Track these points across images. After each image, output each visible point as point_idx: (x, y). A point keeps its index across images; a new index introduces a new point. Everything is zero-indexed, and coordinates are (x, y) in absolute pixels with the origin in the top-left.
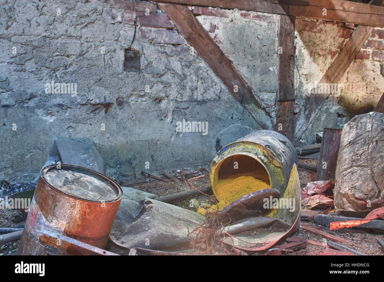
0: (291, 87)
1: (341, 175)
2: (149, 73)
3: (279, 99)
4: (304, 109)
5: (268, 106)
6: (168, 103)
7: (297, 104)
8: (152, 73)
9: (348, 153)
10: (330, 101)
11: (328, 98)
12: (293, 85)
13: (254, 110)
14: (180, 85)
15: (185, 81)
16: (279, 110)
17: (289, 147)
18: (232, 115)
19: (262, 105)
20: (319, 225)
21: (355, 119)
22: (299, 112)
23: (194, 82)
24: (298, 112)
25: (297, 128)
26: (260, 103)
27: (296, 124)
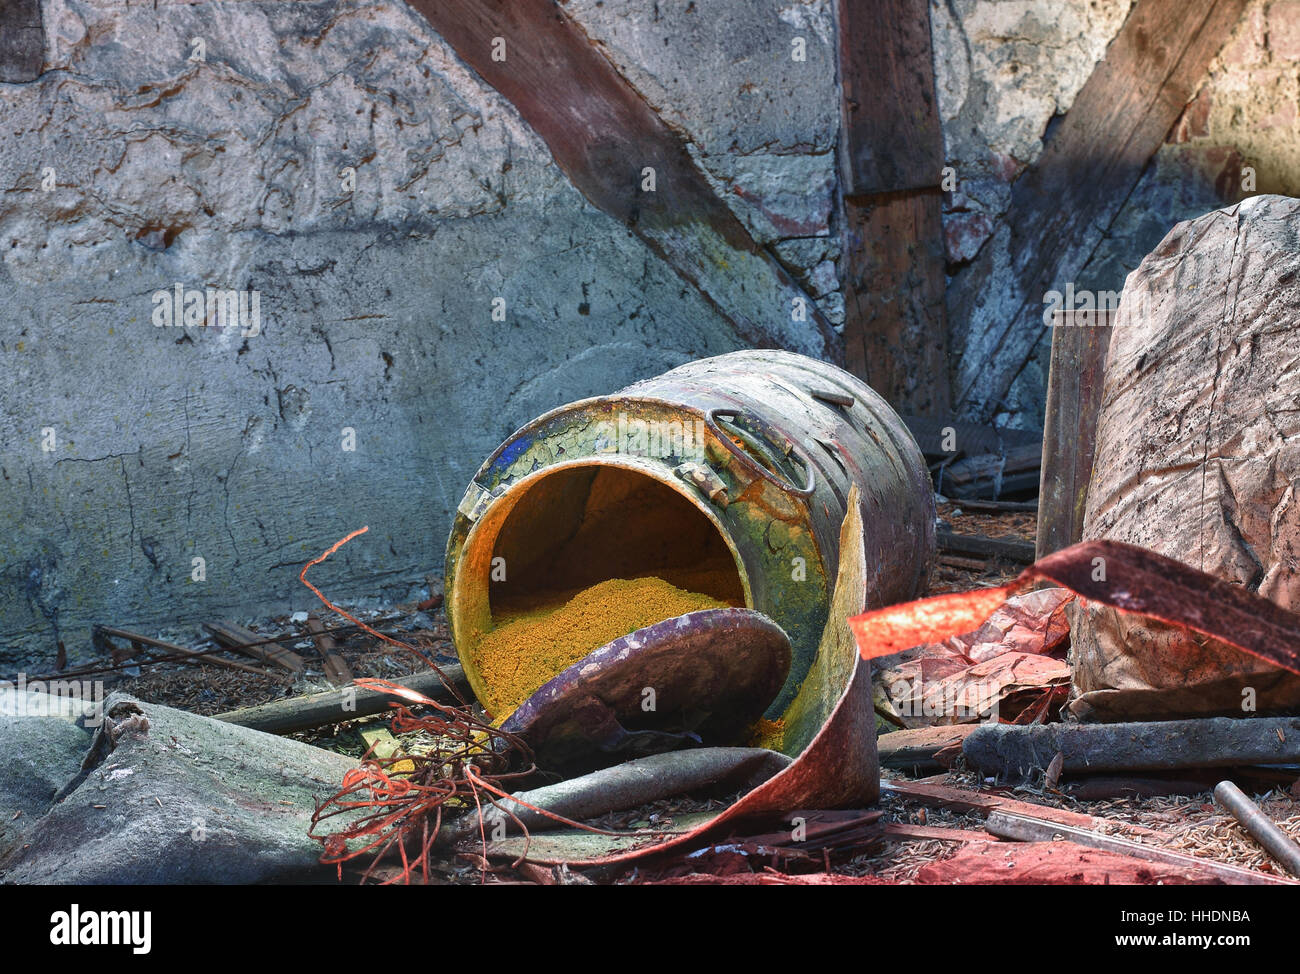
0: (918, 114)
1: (1095, 524)
2: (94, 88)
3: (850, 189)
4: (1007, 238)
5: (793, 232)
6: (218, 246)
7: (962, 210)
8: (114, 82)
9: (1132, 412)
10: (1165, 182)
11: (1151, 161)
12: (930, 99)
13: (710, 258)
14: (276, 141)
15: (302, 119)
16: (856, 252)
17: (868, 429)
18: (585, 292)
19: (752, 226)
20: (988, 780)
21: (1176, 242)
22: (976, 258)
23: (353, 123)
24: (971, 254)
25: (972, 347)
26: (743, 218)
27: (967, 328)
